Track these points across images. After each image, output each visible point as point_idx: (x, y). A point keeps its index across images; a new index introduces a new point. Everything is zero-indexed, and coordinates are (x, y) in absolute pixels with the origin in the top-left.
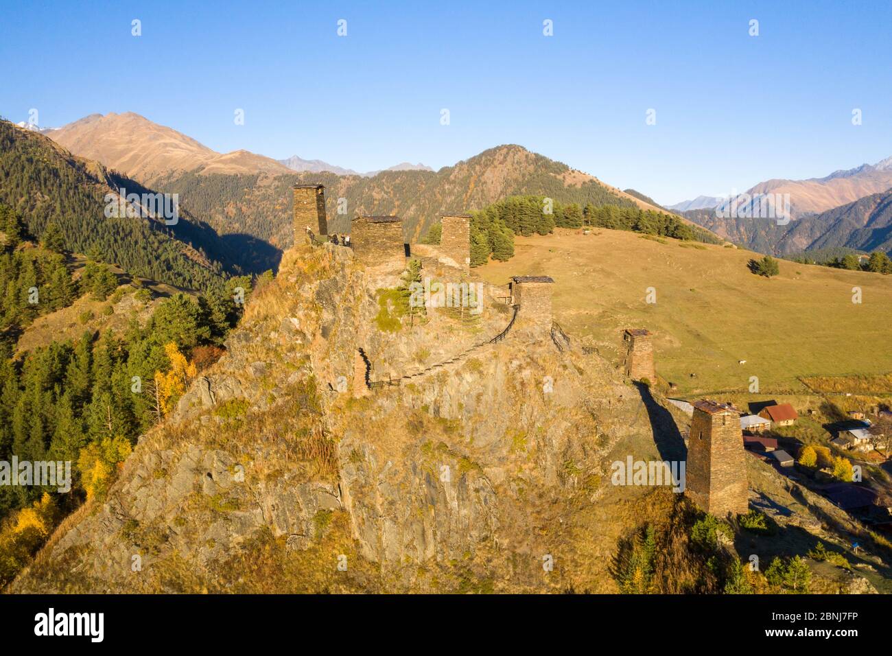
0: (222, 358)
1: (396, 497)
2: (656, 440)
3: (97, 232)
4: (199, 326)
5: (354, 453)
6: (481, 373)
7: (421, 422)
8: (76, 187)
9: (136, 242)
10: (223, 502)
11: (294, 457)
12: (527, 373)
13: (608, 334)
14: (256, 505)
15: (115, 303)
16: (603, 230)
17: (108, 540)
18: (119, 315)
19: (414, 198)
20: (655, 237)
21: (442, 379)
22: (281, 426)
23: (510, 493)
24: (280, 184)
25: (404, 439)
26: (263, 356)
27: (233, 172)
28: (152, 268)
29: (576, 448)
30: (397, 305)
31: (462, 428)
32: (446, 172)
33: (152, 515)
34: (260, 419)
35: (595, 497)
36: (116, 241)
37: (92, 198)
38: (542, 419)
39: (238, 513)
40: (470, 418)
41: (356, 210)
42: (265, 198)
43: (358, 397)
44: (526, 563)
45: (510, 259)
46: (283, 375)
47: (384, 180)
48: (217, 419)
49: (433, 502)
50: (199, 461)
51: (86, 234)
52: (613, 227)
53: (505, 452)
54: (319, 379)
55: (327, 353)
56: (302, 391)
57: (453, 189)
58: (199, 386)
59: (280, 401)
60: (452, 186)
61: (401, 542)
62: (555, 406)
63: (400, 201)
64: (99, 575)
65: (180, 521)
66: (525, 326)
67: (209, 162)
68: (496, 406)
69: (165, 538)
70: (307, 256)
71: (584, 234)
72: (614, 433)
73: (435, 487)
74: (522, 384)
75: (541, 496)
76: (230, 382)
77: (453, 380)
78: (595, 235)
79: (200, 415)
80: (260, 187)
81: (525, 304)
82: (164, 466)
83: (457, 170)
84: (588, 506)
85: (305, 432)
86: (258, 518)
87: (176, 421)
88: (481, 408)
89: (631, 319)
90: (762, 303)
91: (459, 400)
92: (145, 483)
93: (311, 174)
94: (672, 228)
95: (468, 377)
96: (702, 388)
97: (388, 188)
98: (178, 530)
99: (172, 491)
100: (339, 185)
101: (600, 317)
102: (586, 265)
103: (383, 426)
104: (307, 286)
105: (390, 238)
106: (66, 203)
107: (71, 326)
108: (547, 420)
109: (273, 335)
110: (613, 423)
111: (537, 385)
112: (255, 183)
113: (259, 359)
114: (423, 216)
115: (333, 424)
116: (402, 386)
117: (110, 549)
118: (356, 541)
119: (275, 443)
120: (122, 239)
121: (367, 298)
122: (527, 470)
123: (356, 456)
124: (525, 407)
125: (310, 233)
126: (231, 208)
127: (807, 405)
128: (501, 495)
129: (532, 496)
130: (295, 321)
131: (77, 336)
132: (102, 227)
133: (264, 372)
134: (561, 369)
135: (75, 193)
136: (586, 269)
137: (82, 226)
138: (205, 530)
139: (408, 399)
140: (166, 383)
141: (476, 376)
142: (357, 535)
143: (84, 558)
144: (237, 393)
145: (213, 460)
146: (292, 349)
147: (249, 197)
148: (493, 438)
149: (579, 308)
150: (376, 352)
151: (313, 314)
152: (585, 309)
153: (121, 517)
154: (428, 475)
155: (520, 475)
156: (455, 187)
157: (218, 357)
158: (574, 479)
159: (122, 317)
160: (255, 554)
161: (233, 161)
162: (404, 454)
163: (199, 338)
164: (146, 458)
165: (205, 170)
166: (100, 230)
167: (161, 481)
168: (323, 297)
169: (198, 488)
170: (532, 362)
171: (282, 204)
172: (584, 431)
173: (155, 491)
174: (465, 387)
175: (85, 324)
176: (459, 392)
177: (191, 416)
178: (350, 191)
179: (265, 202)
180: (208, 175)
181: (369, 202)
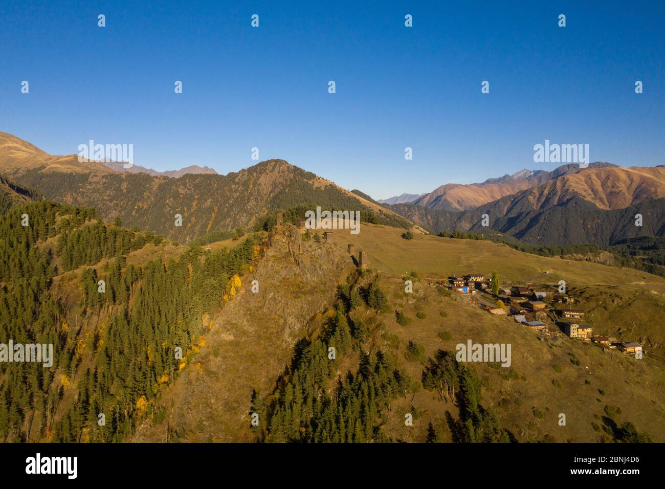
6: (321, 250)
15: (164, 247)
18: (168, 251)
19: (209, 194)
23: (328, 270)
24: (107, 181)
27: (69, 171)
31: (319, 259)
32: (232, 176)
38: (333, 258)
41: (167, 201)
42: (94, 191)
47: (187, 181)
49: (315, 270)
57: (238, 189)
60: (237, 186)
63: (199, 196)
67: (49, 162)
68: (325, 255)
72: (346, 261)
77: (316, 251)
80: (91, 182)
82: (265, 266)
83: (240, 175)
84: (341, 273)
90: (404, 250)
93: (131, 174)
97: (190, 186)
100: (153, 183)
107: (148, 255)
112: (87, 179)
114: (216, 206)
122: (331, 267)
126: (69, 198)
129: (332, 271)
131: (152, 259)
147: (83, 190)
154: (314, 266)
156: (239, 187)
158: (339, 268)
161: (68, 162)
164: (262, 265)
165: (45, 169)
171: (109, 196)
174: (319, 252)
175: (153, 254)
178: (161, 188)
179: (95, 194)
180: (48, 173)
181: (176, 196)
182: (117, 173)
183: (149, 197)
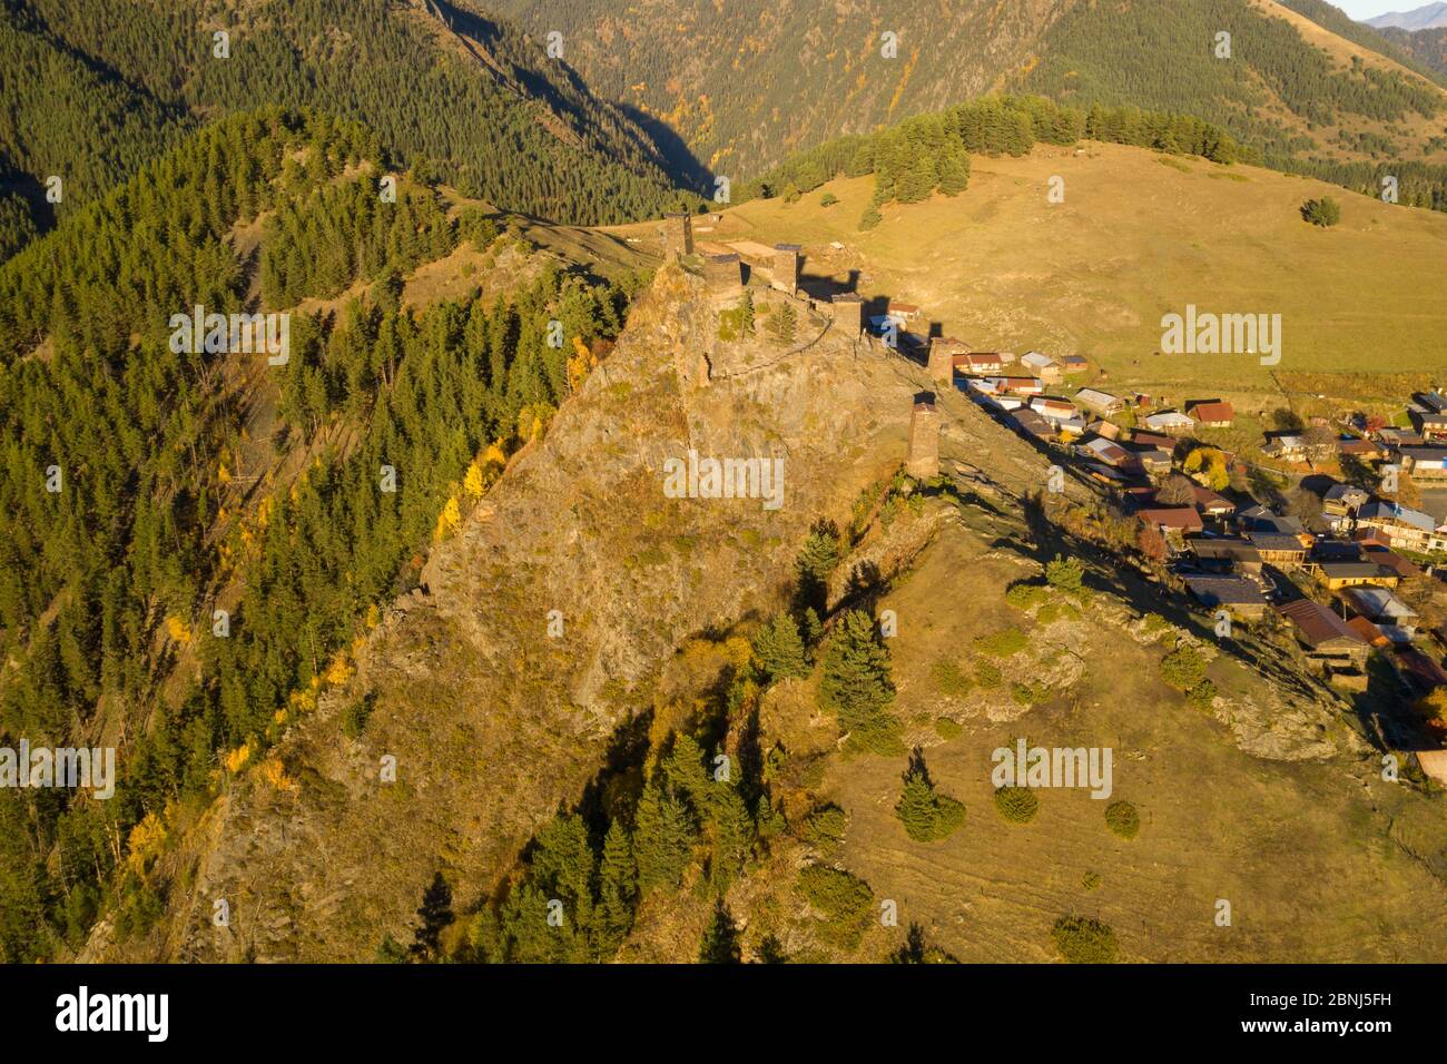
0: (615, 352)
4: (595, 320)
5: (697, 423)
6: (789, 374)
7: (743, 405)
8: (385, 16)
10: (616, 448)
11: (660, 423)
12: (823, 375)
14: (636, 452)
16: (1107, 147)
17: (546, 466)
21: (760, 377)
22: (652, 402)
25: (730, 416)
26: (641, 353)
28: (497, 147)
30: (733, 322)
33: (572, 453)
34: (639, 396)
35: (857, 462)
37: (409, 34)
39: (625, 456)
40: (778, 404)
41: (808, 35)
42: (659, 11)
43: (703, 386)
44: (802, 498)
45: (961, 194)
46: (655, 367)
48: (611, 395)
50: (601, 422)
52: (1127, 142)
53: (801, 428)
54: (678, 371)
55: (684, 354)
56: (668, 379)
58: (599, 371)
59: (652, 385)
65: (589, 458)
69: (581, 468)
71: (1074, 156)
72: (882, 420)
74: (819, 382)
76: (619, 370)
77: (767, 378)
78: (1090, 156)
79: (600, 392)
81: (839, 320)
84: (850, 467)
85: (668, 407)
86: (638, 460)
87: (585, 395)
88: (788, 398)
89: (1085, 286)
90: (1286, 268)
91: (771, 391)
92: (567, 433)
95: (780, 376)
96: (1140, 377)
98: (588, 463)
99: (584, 439)
101: (1046, 283)
102: (1055, 207)
103: (717, 407)
104: (673, 303)
105: (730, 273)
106: (374, 45)
108: (833, 409)
109: (649, 337)
113: (639, 355)
115: (687, 403)
116: (733, 381)
119: (648, 413)
121: (713, 317)
122: (815, 443)
123: (698, 425)
124: (819, 399)
125: (678, 253)
127: (1262, 405)
128: (794, 457)
129: (816, 458)
130: (664, 328)
132: (425, 82)
133: (642, 365)
134: (850, 373)
135: (384, 28)
137: (398, 81)
138: (605, 464)
139: (735, 390)
140: (576, 367)
141: (786, 375)
143: (533, 476)
144: (624, 378)
145: (609, 422)
146: (661, 348)
148: (794, 418)
149: (1021, 270)
150: (716, 356)
151: (676, 325)
152: (1029, 273)
153: (554, 453)
155: (810, 445)
157: (611, 350)
158: (846, 450)
159: (504, 272)
162: (729, 425)
163: (595, 330)
166: (423, 87)
167: (577, 433)
168: (682, 315)
169: (600, 439)
170: (829, 366)
171: (687, 22)
173: (574, 439)
174: (776, 383)
176: (772, 386)
177: (594, 391)
179: (660, 19)
181: (830, 20)
183: (770, 25)
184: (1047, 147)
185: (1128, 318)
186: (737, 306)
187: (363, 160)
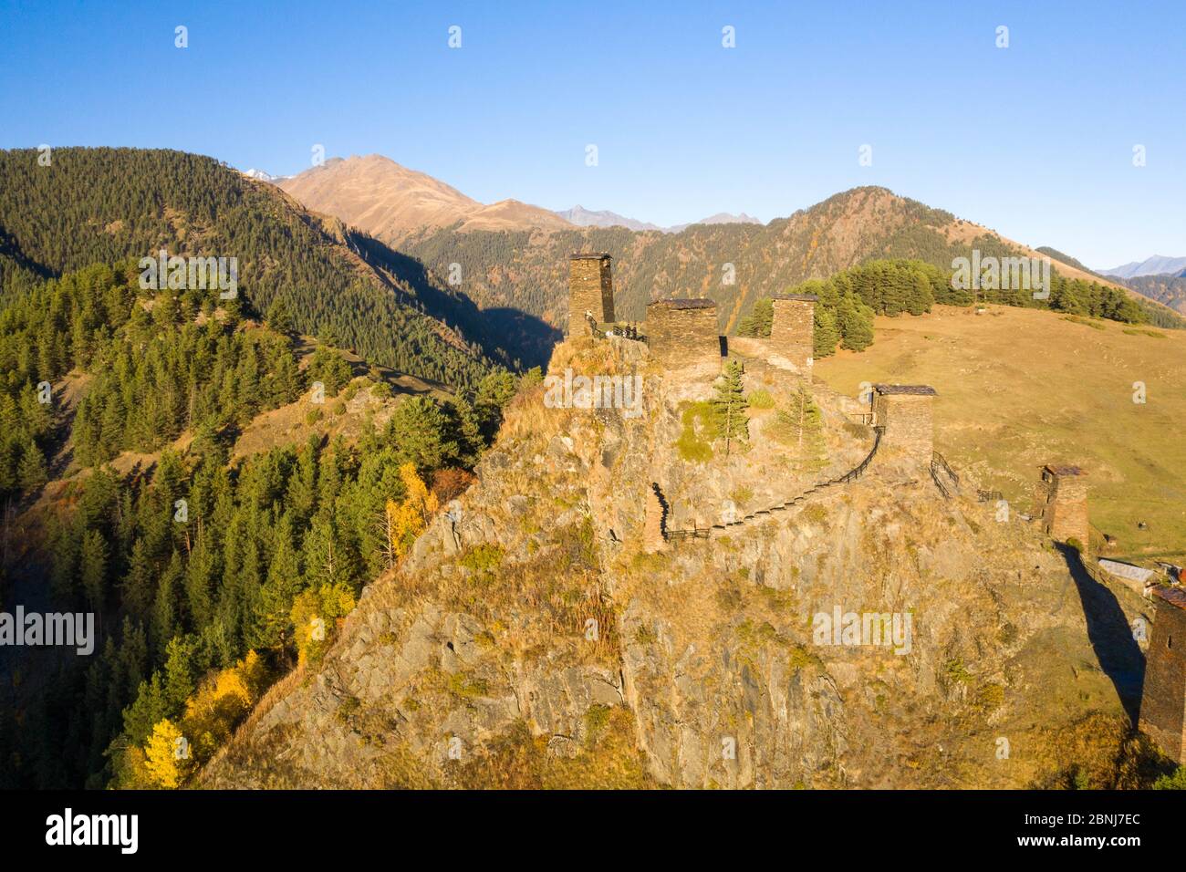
0: (472, 488)
1: (699, 696)
2: (1092, 636)
3: (334, 305)
4: (444, 440)
5: (643, 631)
6: (825, 525)
7: (737, 592)
8: (311, 249)
9: (379, 319)
10: (467, 683)
11: (561, 628)
12: (893, 528)
13: (1011, 460)
14: (510, 690)
15: (348, 400)
16: (1007, 308)
17: (321, 721)
18: (353, 415)
20: (1085, 318)
21: (769, 533)
23: (864, 701)
24: (557, 243)
25: (712, 615)
26: (523, 488)
27: (498, 229)
28: (396, 351)
29: (966, 641)
30: (708, 424)
31: (797, 603)
32: (778, 225)
33: (376, 692)
34: (518, 572)
35: (995, 717)
36: (355, 316)
37: (329, 262)
38: (916, 597)
39: (486, 700)
40: (808, 589)
41: (656, 277)
42: (539, 261)
43: (650, 551)
45: (867, 349)
46: (549, 515)
47: (694, 237)
48: (462, 569)
49: (752, 708)
50: (438, 626)
51: (320, 307)
52: (1020, 305)
54: (598, 522)
55: (609, 488)
56: (575, 538)
57: (788, 249)
58: (440, 523)
59: (545, 550)
60: (787, 244)
61: (704, 760)
62: (935, 578)
63: (715, 265)
64: (310, 766)
65: (411, 704)
66: (892, 458)
67: (469, 215)
68: (847, 574)
69: (392, 725)
70: (586, 352)
71: (977, 314)
72: (1026, 622)
73: (755, 687)
74: (887, 543)
75: (910, 710)
76: (481, 521)
77: (785, 534)
78: (994, 315)
79: (441, 564)
80: (532, 247)
81: (893, 427)
82: (393, 629)
83: (794, 222)
84: (983, 731)
85: (576, 595)
86: (512, 708)
87: (410, 568)
88: (825, 575)
89: (1046, 438)
91: (792, 562)
92: (369, 649)
93: (598, 230)
94: (1112, 305)
95: (807, 531)
96: (1156, 545)
97: (699, 247)
98: (409, 715)
99: (402, 664)
100: (634, 244)
101: (1000, 434)
102: (979, 359)
103: (684, 595)
105: (699, 330)
106: (298, 270)
107: (296, 427)
108: (923, 599)
109: (538, 459)
110: (1024, 609)
111: (908, 546)
112: (527, 241)
113: (519, 492)
114: (745, 285)
115: (615, 586)
116: (712, 540)
117: (323, 734)
118: (642, 753)
119: (537, 607)
120: (363, 314)
121: (666, 414)
122: (890, 671)
123: (644, 634)
124: (889, 578)
125: (591, 319)
126: (495, 275)
128: (851, 704)
129: (898, 707)
130: (567, 441)
131: (301, 441)
132: (339, 299)
133: (525, 510)
134: (945, 524)
135: (309, 257)
136: (979, 364)
137: (316, 298)
138: (442, 719)
139: (719, 559)
140: (402, 518)
141: (819, 529)
142: (643, 745)
143: (292, 741)
144: (489, 536)
145: (455, 626)
146: (563, 479)
147: (518, 260)
149: (968, 420)
150: (676, 489)
151: (592, 433)
152: (977, 423)
153: (339, 693)
154: (746, 668)
155: (880, 676)
156: (790, 246)
157: (467, 484)
158: (961, 688)
159: (356, 417)
160: (506, 757)
161: (498, 214)
162: (713, 636)
163: (444, 457)
164: (371, 617)
165: (464, 226)
166: (337, 303)
167: (389, 648)
168: (606, 411)
169: (435, 662)
170: (902, 511)
171: (560, 269)
172: (978, 617)
173: (381, 662)
174: (802, 545)
175: (312, 425)
176: (793, 551)
177: (428, 564)
178: (648, 252)
179: (538, 267)
180: (467, 233)
181: (674, 266)
182: (575, 230)
183: (626, 271)
184: (945, 308)
185: (1109, 474)
186: (713, 394)
187: (219, 308)
